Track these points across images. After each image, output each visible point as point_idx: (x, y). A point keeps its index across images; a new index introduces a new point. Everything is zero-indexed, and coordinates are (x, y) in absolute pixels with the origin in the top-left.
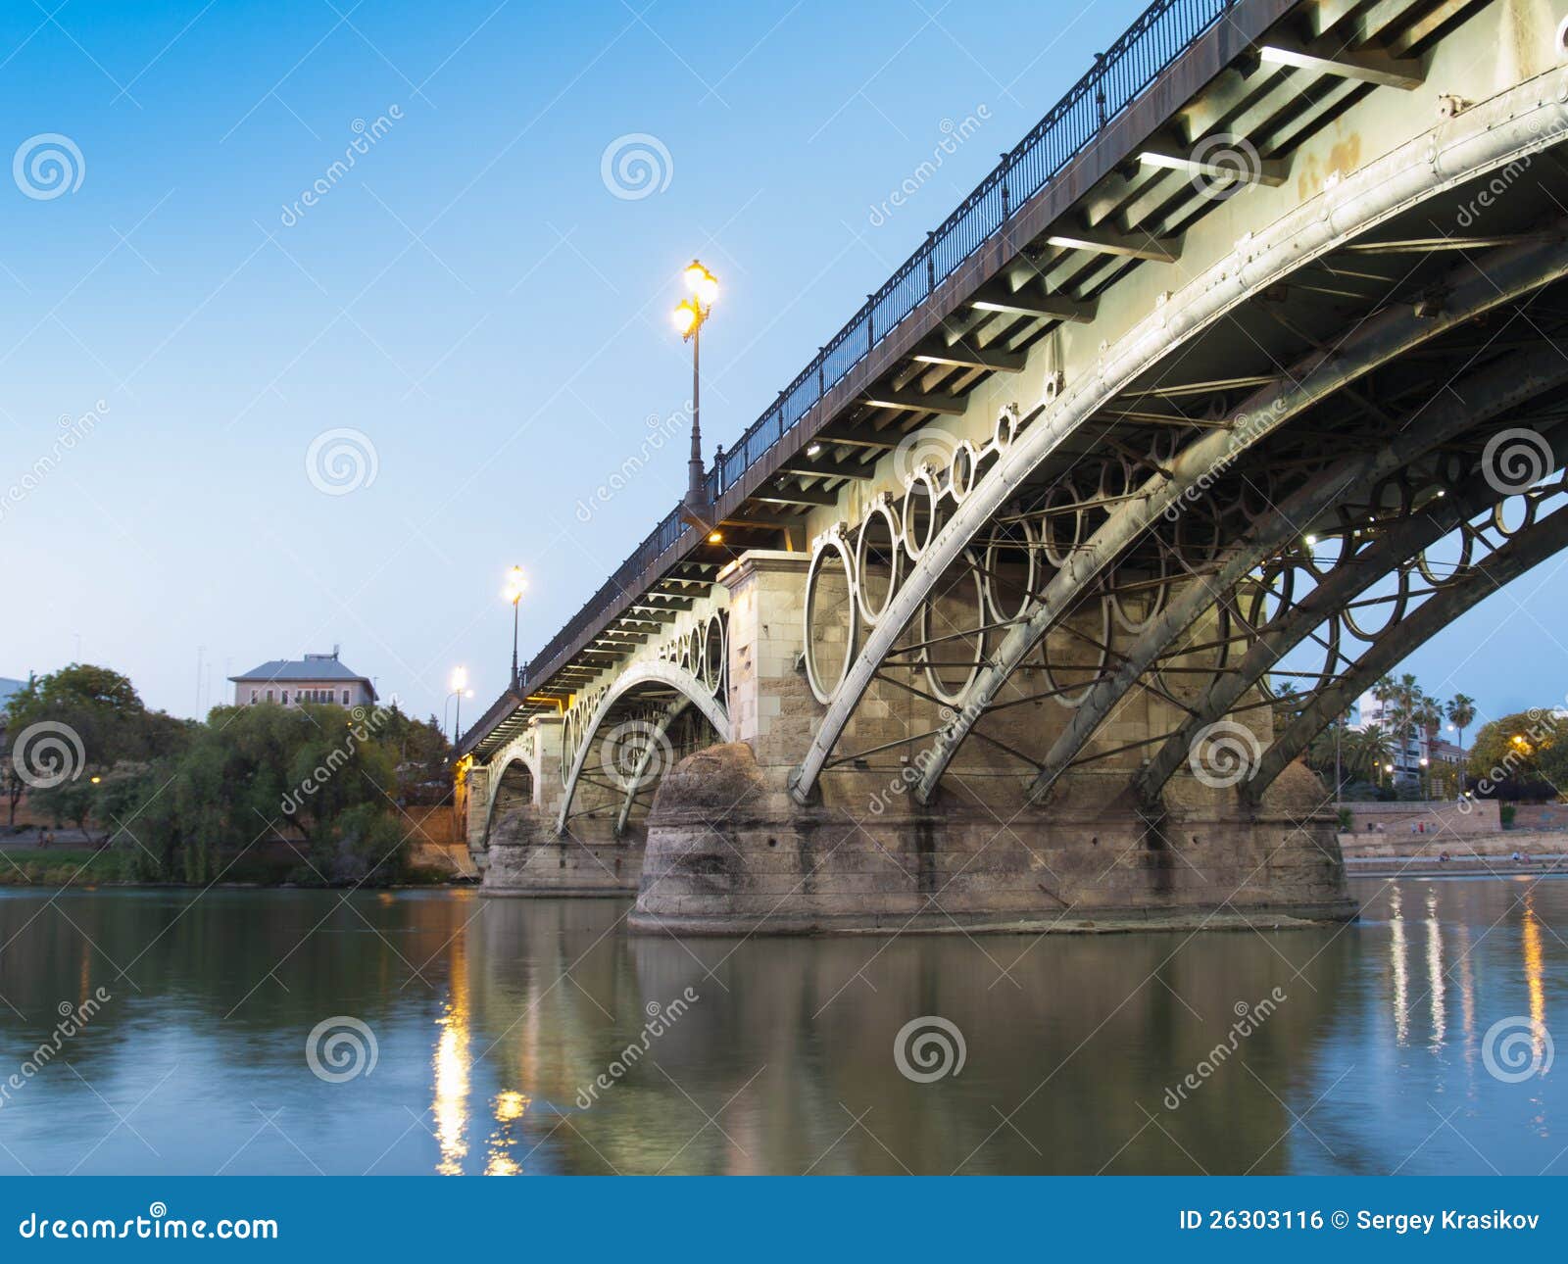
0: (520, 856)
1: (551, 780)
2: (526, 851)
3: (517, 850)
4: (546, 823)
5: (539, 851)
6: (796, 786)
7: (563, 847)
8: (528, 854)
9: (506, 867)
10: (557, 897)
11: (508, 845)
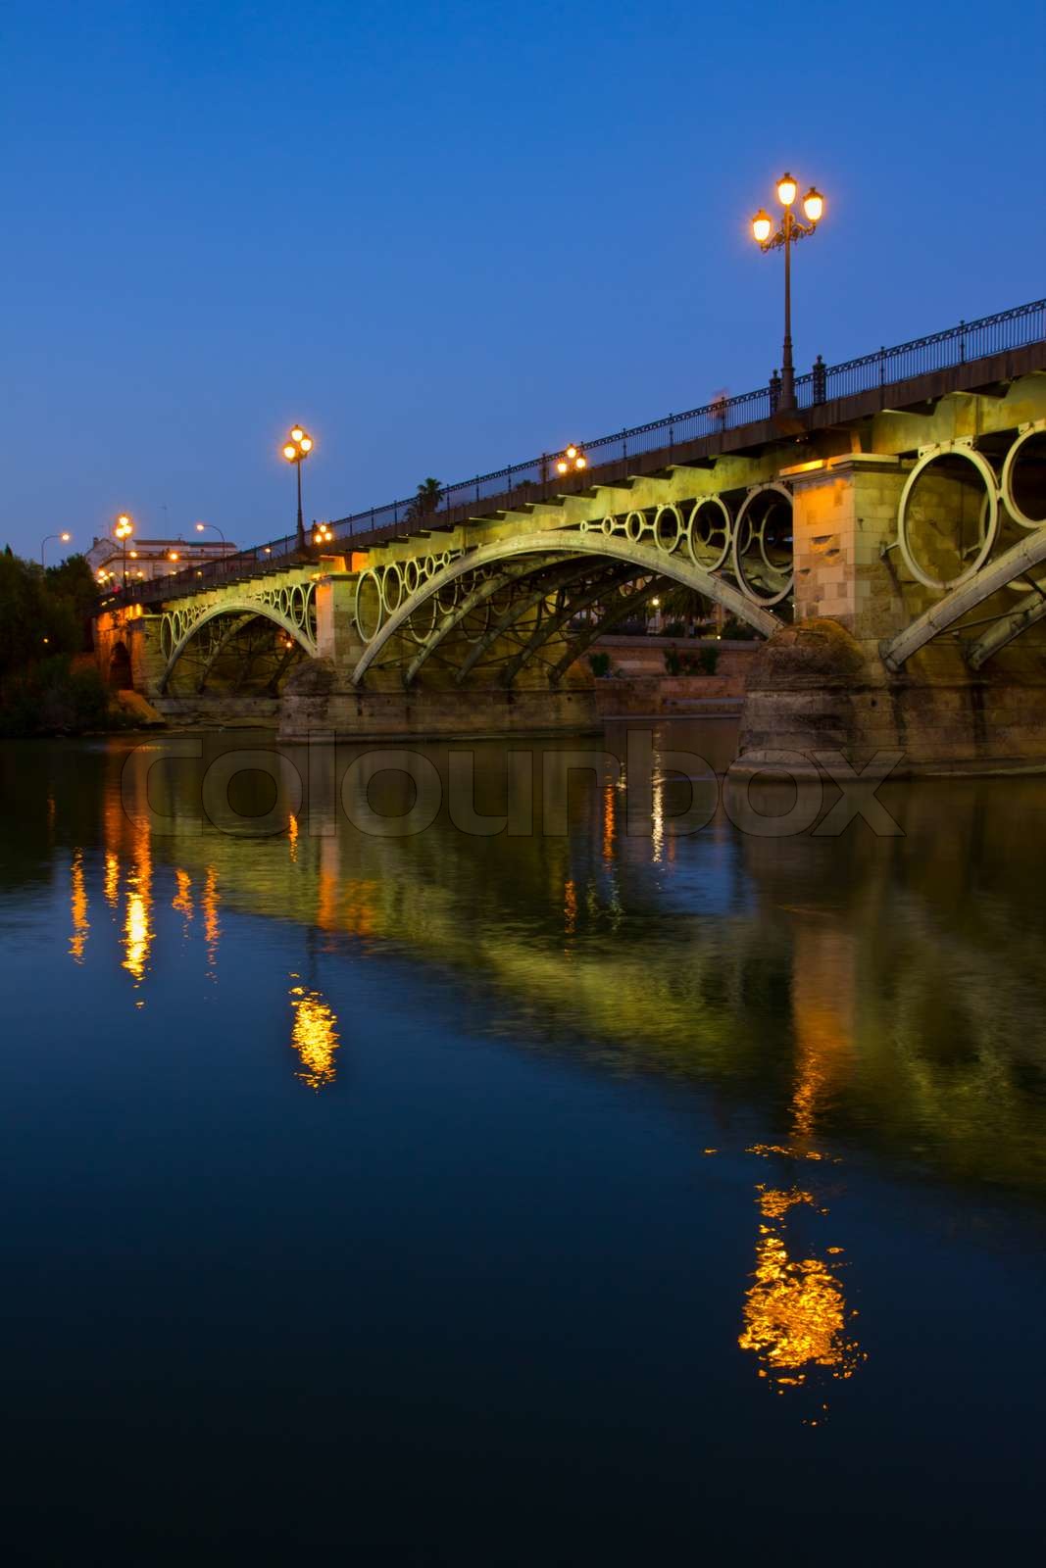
0: (321, 706)
1: (344, 635)
2: (327, 701)
3: (318, 700)
4: (343, 675)
5: (339, 701)
6: (889, 656)
7: (359, 696)
8: (328, 704)
9: (309, 715)
10: (357, 743)
11: (308, 696)
